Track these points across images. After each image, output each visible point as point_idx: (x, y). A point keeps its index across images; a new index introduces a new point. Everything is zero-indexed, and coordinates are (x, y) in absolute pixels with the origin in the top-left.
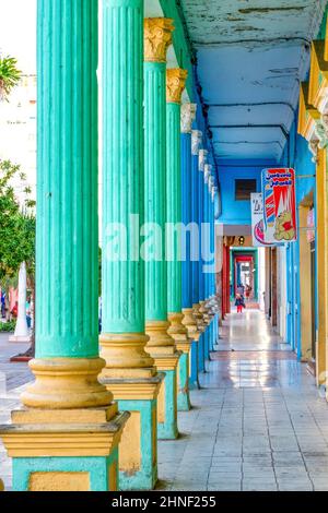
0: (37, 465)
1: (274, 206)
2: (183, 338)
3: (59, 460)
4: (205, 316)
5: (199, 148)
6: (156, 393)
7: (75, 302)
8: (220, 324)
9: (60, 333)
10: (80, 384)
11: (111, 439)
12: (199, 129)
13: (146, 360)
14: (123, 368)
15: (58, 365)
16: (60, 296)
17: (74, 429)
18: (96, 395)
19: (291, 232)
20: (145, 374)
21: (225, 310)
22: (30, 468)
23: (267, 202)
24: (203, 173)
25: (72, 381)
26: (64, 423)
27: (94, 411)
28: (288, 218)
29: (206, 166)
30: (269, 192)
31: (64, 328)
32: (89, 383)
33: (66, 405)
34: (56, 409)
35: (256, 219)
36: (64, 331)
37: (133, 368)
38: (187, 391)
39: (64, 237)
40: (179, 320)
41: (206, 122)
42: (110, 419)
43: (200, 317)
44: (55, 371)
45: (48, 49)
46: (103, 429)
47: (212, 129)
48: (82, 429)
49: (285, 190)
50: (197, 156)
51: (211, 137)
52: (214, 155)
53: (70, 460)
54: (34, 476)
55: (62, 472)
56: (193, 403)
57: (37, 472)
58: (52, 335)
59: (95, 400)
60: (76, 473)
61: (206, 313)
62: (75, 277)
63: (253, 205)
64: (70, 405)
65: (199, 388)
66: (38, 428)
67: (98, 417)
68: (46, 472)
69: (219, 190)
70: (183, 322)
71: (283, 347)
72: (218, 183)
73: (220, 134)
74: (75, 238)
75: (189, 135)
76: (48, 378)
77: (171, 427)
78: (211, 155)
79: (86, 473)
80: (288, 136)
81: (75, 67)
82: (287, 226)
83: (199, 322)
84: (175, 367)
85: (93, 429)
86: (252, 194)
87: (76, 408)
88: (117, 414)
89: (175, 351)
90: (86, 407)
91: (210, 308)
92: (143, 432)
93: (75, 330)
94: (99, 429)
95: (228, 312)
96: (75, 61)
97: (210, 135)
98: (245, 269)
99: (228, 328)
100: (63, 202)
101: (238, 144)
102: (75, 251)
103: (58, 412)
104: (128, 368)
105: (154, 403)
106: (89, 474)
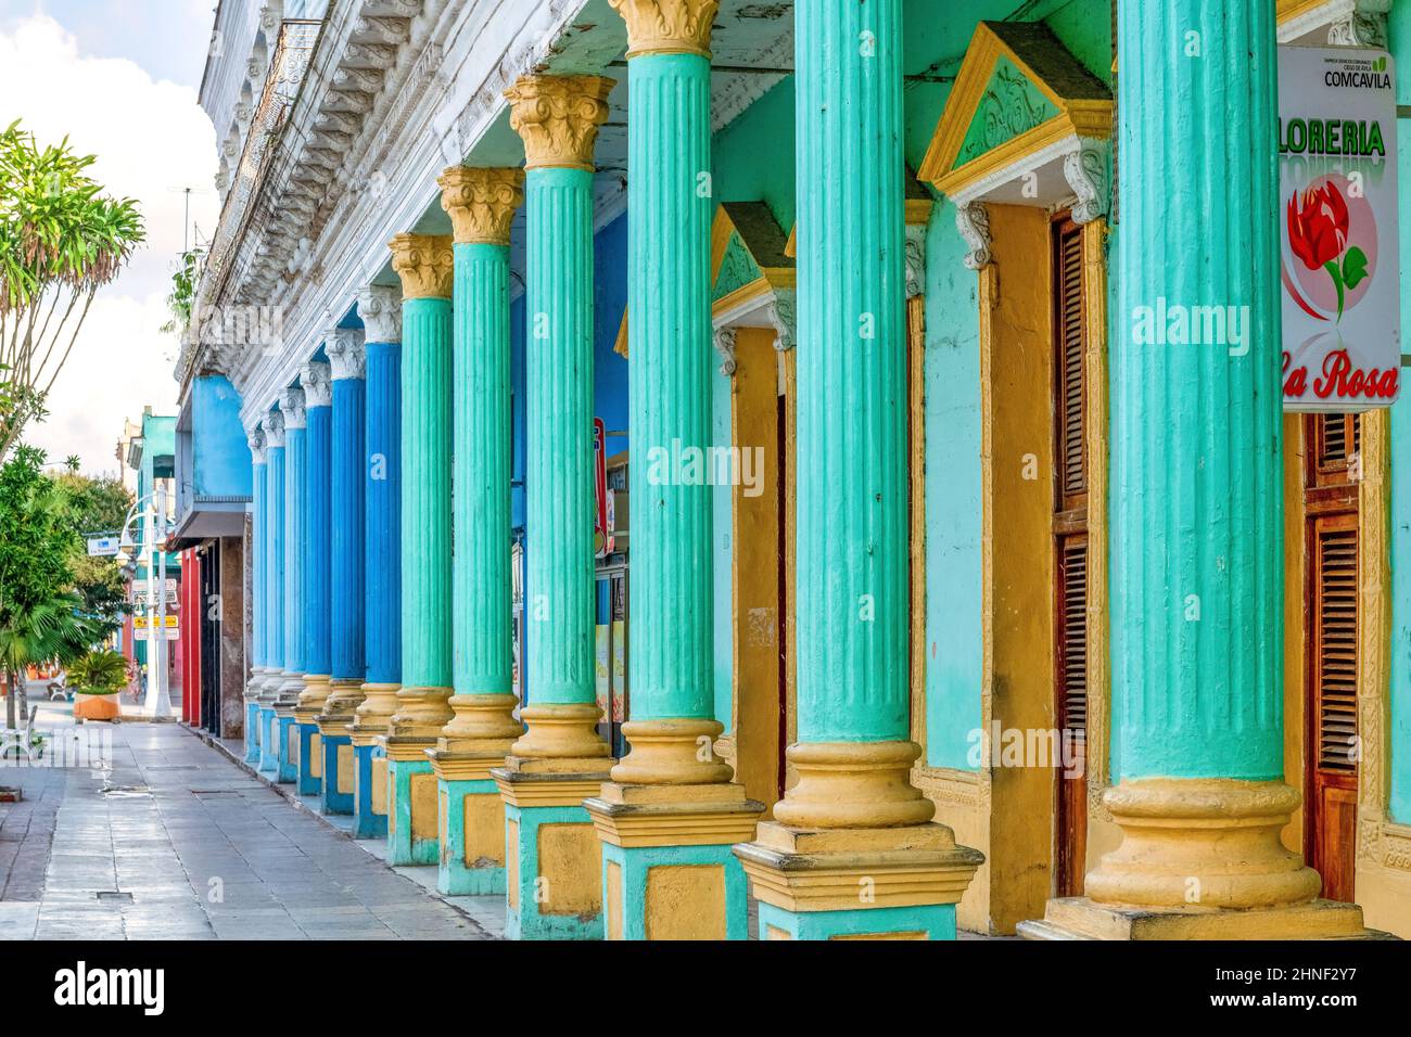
0: (659, 857)
3: (687, 849)
7: (696, 647)
9: (678, 687)
14: (575, 757)
15: (680, 729)
16: (678, 637)
17: (712, 809)
22: (650, 862)
26: (691, 801)
31: (683, 680)
33: (693, 778)
34: (679, 784)
36: (683, 684)
37: (589, 757)
39: (682, 559)
44: (674, 736)
45: (657, 305)
46: (748, 808)
53: (700, 850)
54: (653, 872)
55: (688, 866)
57: (657, 867)
58: (667, 689)
60: (708, 866)
62: (696, 612)
64: (700, 779)
66: (664, 807)
68: (670, 866)
76: (660, 746)
79: (719, 866)
81: (694, 329)
87: (704, 783)
93: (696, 683)
94: (743, 808)
96: (694, 321)
100: (681, 513)
103: (684, 788)
106: (724, 867)
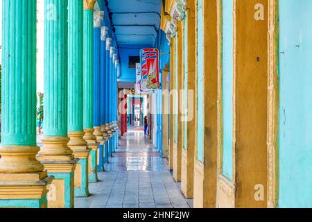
1: (146, 69)
2: (94, 142)
4: (109, 132)
5: (106, 36)
6: (73, 169)
7: (23, 115)
8: (120, 138)
9: (14, 132)
10: (25, 159)
11: (42, 190)
12: (106, 26)
13: (67, 151)
14: (55, 155)
18: (34, 166)
19: (156, 84)
20: (67, 158)
21: (123, 130)
23: (143, 67)
24: (109, 51)
25: (21, 158)
26: (16, 180)
27: (33, 175)
28: (154, 76)
29: (111, 48)
30: (144, 62)
31: (16, 129)
32: (30, 159)
35: (138, 78)
36: (16, 131)
38: (96, 171)
40: (91, 132)
41: (111, 22)
42: (42, 179)
43: (106, 132)
44: (11, 153)
46: (37, 184)
47: (115, 27)
48: (26, 184)
49: (153, 60)
50: (105, 41)
51: (114, 31)
52: (117, 42)
56: (99, 178)
58: (10, 133)
59: (33, 168)
61: (110, 130)
63: (137, 70)
65: (104, 171)
67: (35, 178)
69: (120, 62)
70: (94, 133)
71: (154, 150)
72: (119, 58)
73: (119, 30)
74: (23, 80)
75: (99, 29)
77: (84, 190)
78: (114, 41)
80: (157, 31)
82: (154, 81)
83: (104, 135)
84: (87, 157)
85: (32, 184)
86: (137, 64)
88: (47, 176)
89: (87, 148)
90: (28, 173)
91: (113, 128)
92: (66, 191)
93: (23, 130)
94: (35, 184)
95: (126, 131)
97: (114, 30)
98: (137, 108)
99: (125, 140)
101: (130, 35)
102: (23, 86)
104: (57, 155)
105: (72, 175)
